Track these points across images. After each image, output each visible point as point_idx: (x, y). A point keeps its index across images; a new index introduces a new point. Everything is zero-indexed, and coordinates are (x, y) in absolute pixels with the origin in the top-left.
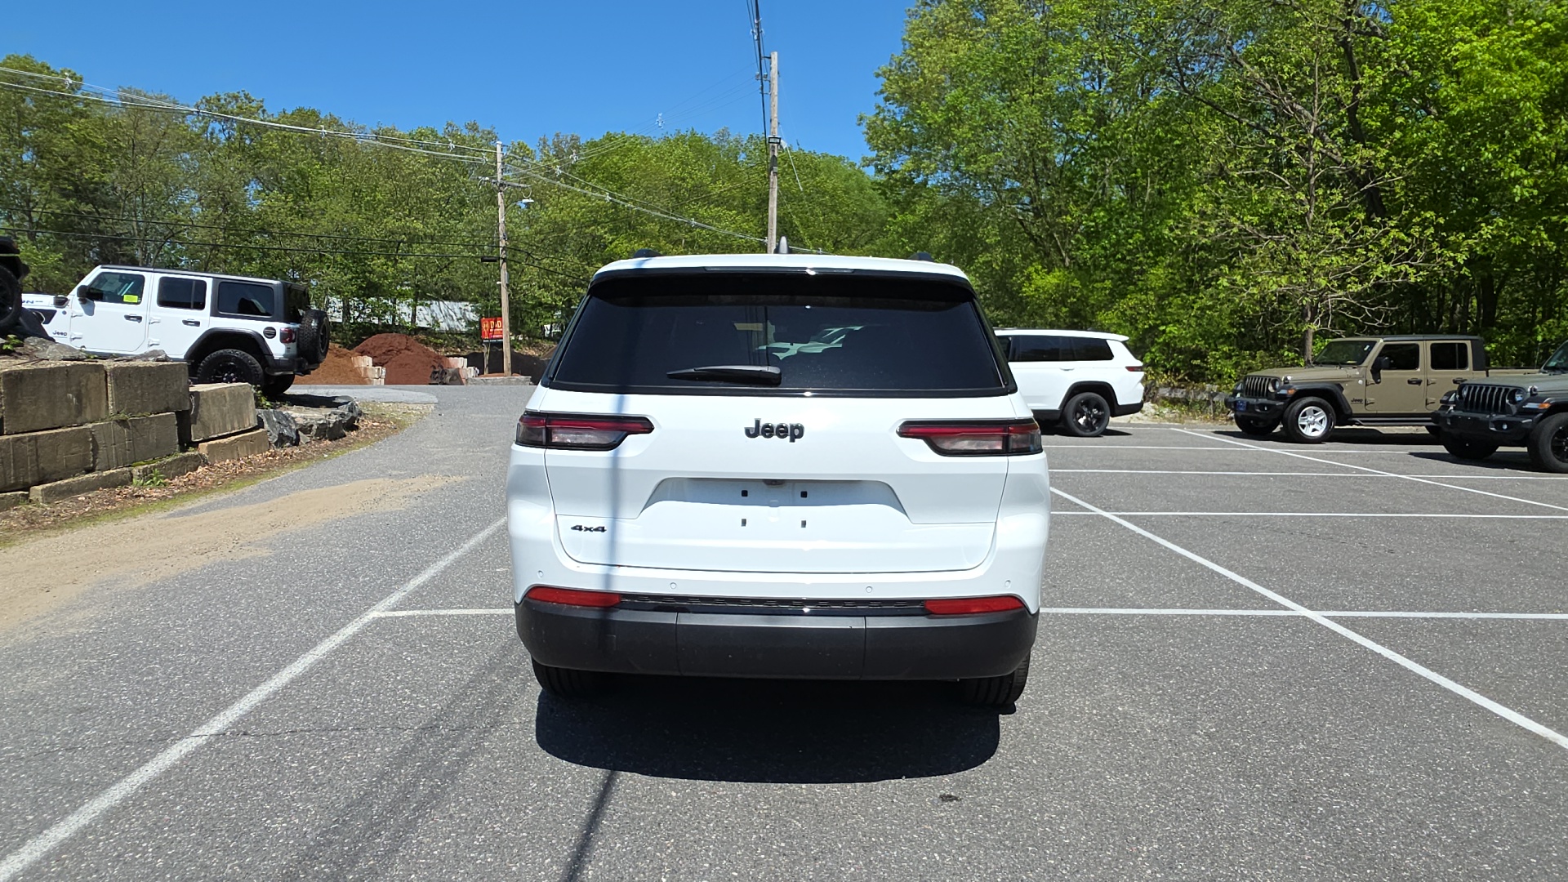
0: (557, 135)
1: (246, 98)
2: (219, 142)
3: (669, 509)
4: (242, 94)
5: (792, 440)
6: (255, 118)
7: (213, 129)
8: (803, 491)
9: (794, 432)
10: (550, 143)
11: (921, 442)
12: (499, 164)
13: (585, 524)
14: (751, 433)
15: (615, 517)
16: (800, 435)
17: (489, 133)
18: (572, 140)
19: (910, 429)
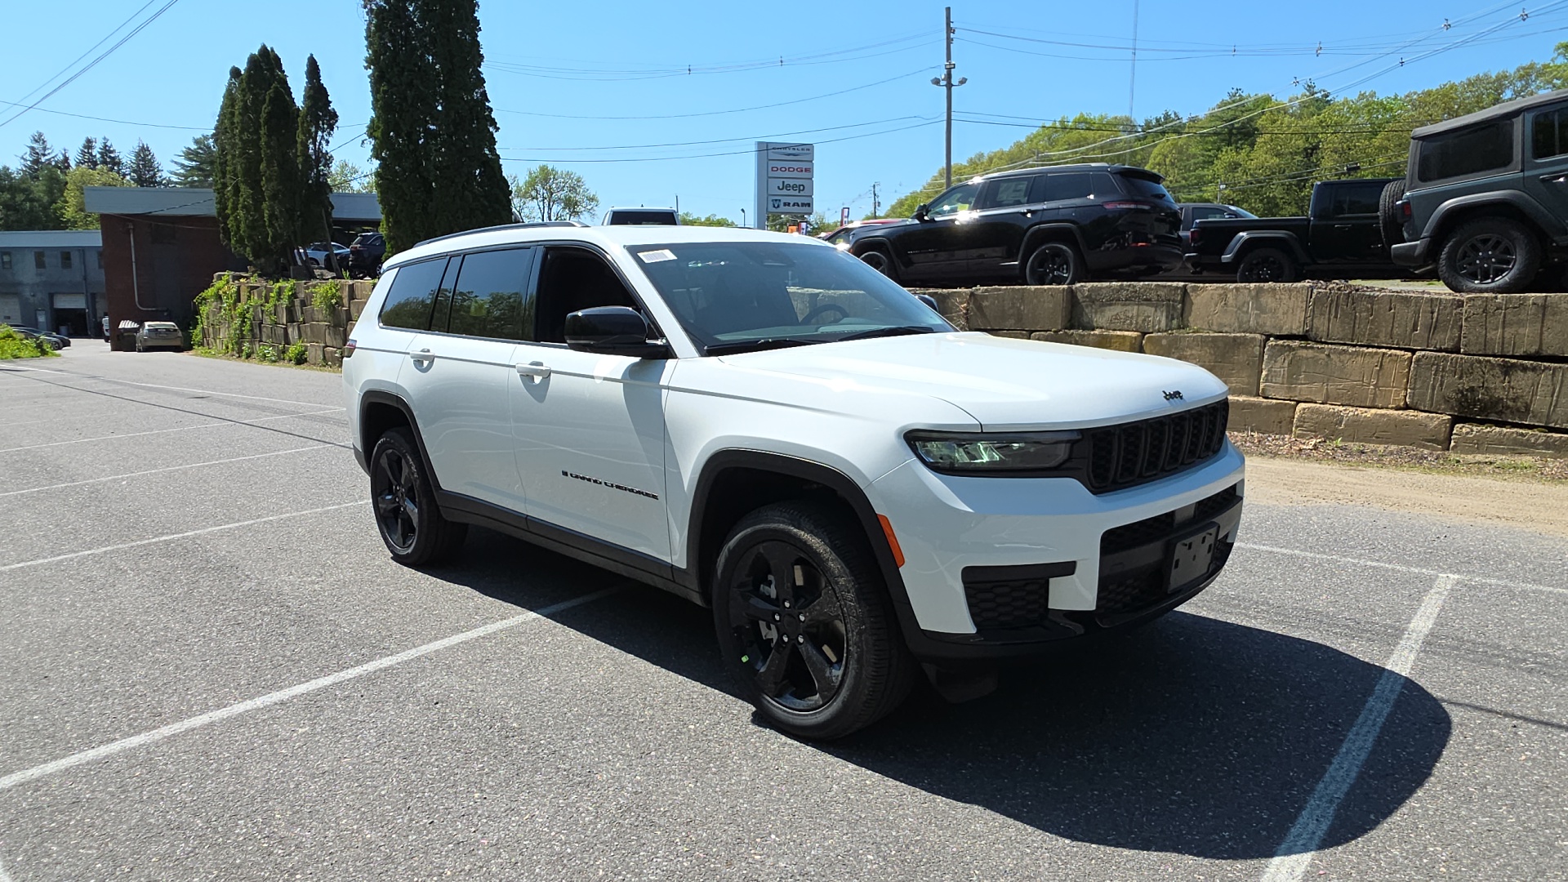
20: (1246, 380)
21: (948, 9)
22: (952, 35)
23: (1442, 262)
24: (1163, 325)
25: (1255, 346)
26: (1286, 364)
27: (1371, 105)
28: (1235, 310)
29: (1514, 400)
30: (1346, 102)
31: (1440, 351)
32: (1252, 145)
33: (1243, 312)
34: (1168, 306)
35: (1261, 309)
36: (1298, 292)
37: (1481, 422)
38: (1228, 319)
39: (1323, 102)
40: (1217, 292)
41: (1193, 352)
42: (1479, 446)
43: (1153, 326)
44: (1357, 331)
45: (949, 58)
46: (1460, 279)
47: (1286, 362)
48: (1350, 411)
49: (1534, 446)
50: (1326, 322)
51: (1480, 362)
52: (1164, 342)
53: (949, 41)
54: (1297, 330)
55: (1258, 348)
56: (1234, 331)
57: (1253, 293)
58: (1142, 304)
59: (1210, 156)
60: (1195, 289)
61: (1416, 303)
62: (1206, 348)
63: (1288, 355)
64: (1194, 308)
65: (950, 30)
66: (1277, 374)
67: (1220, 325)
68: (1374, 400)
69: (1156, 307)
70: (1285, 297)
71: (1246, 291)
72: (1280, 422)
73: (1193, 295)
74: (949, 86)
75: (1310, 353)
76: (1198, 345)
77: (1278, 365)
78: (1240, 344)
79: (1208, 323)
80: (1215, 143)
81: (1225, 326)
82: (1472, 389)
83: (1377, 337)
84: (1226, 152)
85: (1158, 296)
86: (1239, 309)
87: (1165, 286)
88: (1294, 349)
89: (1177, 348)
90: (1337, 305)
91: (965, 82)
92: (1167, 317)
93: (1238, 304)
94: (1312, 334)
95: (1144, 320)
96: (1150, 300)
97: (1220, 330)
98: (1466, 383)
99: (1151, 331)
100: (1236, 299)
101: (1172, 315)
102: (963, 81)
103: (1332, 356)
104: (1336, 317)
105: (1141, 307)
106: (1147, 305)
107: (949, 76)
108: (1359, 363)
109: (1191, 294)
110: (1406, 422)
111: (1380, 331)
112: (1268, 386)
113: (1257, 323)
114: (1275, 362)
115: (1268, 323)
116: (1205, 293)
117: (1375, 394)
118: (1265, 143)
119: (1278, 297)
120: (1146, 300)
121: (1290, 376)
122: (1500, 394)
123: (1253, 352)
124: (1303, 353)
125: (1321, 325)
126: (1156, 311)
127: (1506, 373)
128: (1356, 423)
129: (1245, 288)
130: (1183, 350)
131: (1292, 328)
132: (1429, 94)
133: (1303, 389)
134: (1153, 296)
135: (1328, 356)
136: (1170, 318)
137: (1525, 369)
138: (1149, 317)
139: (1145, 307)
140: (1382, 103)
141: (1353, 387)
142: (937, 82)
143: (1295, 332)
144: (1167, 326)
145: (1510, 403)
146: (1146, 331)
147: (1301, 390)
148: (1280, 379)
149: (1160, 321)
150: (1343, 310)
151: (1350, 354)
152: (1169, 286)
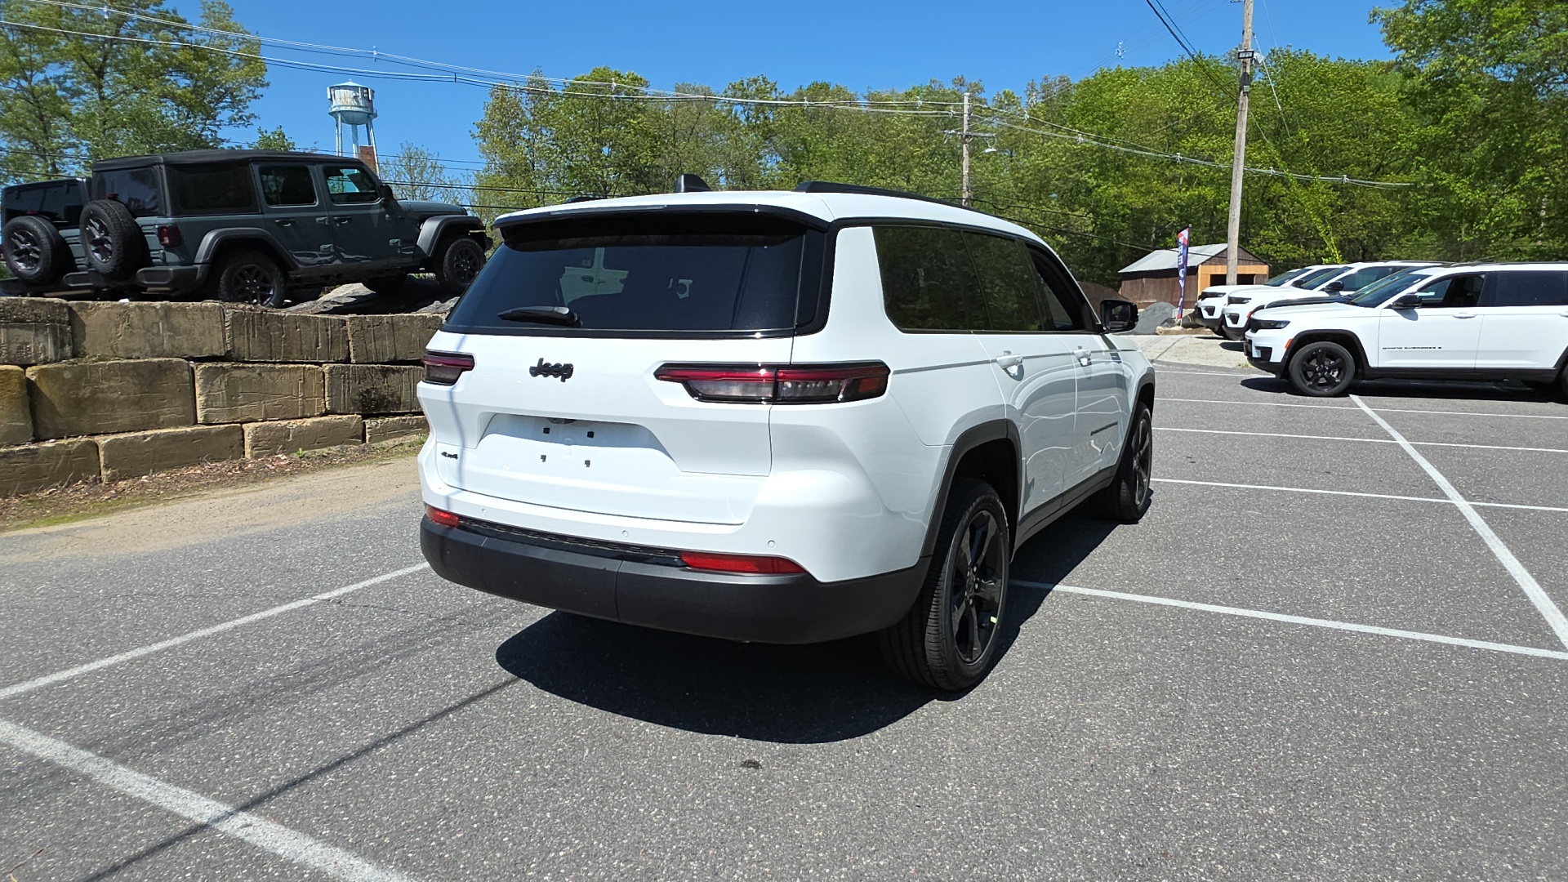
0: (1046, 79)
1: (764, 81)
2: (740, 122)
3: (497, 441)
4: (761, 78)
5: (563, 380)
6: (768, 99)
7: (736, 112)
8: (589, 431)
9: (565, 372)
10: (1038, 87)
11: (680, 386)
12: (965, 116)
13: (449, 453)
14: (535, 372)
15: (464, 446)
16: (569, 375)
17: (976, 85)
18: (1060, 81)
19: (668, 372)
20: (180, 409)
24: (51, 353)
25: (183, 370)
26: (223, 387)
28: (143, 331)
29: (392, 396)
31: (337, 362)
33: (154, 334)
34: (53, 329)
35: (174, 330)
36: (210, 312)
37: (377, 416)
38: (137, 343)
40: (114, 311)
41: (112, 384)
42: (384, 434)
43: (36, 356)
44: (274, 349)
47: (223, 384)
48: (294, 424)
49: (411, 427)
50: (246, 341)
51: (368, 368)
52: (67, 375)
54: (221, 352)
55: (186, 372)
56: (146, 356)
57: (161, 313)
58: (13, 327)
60: (84, 308)
61: (315, 322)
62: (127, 378)
63: (223, 377)
64: (87, 330)
66: (216, 398)
67: (127, 350)
68: (303, 411)
69: (36, 330)
70: (198, 316)
71: (152, 311)
72: (231, 447)
73: (83, 316)
75: (243, 373)
76: (117, 376)
77: (216, 388)
78: (166, 370)
79: (112, 348)
81: (134, 351)
82: (368, 391)
83: (291, 353)
85: (36, 315)
86: (148, 331)
87: (44, 303)
88: (228, 371)
89: (87, 382)
90: (253, 326)
92: (55, 343)
93: (146, 325)
94: (234, 355)
95: (20, 348)
96: (22, 321)
97: (130, 355)
98: (363, 387)
99: (33, 361)
100: (142, 319)
101: (62, 341)
103: (263, 374)
104: (254, 336)
105: (11, 330)
106: (21, 328)
108: (286, 377)
109: (79, 313)
110: (336, 425)
111: (293, 348)
112: (210, 412)
113: (173, 346)
114: (212, 385)
115: (185, 346)
116: (98, 312)
117: (303, 405)
119: (189, 317)
120: (16, 321)
121: (229, 397)
122: (384, 392)
123: (182, 378)
124: (237, 374)
125: (243, 345)
126: (36, 335)
127: (385, 376)
128: (301, 433)
129: (149, 307)
130: (98, 383)
131: (212, 350)
133: (243, 409)
134: (28, 314)
135: (260, 374)
136: (59, 344)
137: (394, 371)
138: (27, 344)
139: (17, 331)
141: (286, 402)
143: (217, 353)
144: (56, 354)
145: (390, 399)
146: (28, 363)
147: (242, 410)
148: (220, 403)
149: (44, 350)
150: (258, 330)
151: (278, 371)
152: (49, 302)
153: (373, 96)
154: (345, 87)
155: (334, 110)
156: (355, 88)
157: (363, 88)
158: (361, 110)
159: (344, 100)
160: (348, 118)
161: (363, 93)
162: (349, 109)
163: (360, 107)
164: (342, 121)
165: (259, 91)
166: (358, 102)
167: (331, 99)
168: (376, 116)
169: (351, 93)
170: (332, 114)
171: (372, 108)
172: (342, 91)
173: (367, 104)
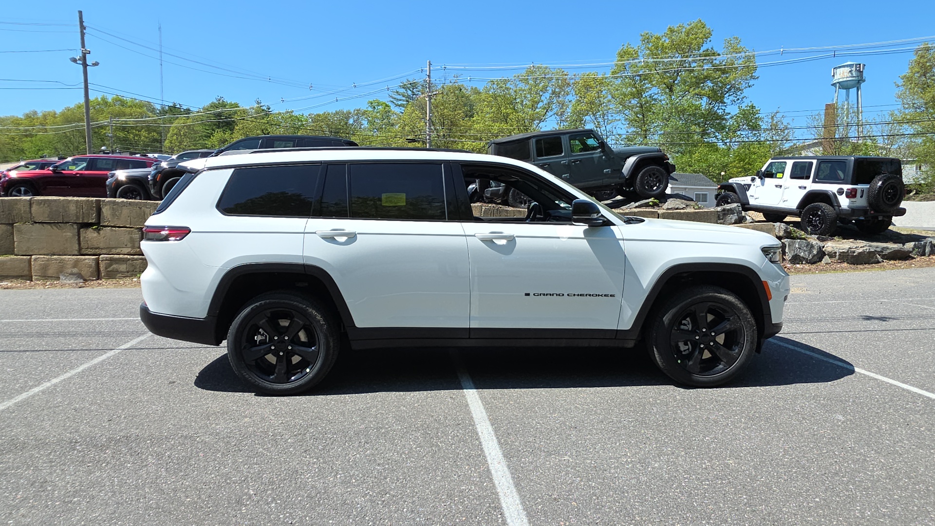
21: (80, 12)
22: (85, 31)
23: (510, 197)
27: (291, 117)
30: (280, 114)
32: (232, 130)
39: (267, 113)
45: (83, 46)
46: (517, 204)
53: (83, 35)
59: (208, 133)
65: (83, 27)
74: (85, 65)
80: (210, 126)
84: (217, 132)
91: (98, 65)
102: (96, 64)
107: (84, 58)
118: (239, 129)
132: (319, 115)
140: (297, 116)
142: (74, 60)
153: (864, 68)
154: (844, 66)
155: (834, 82)
156: (851, 66)
157: (856, 65)
158: (854, 78)
159: (843, 74)
160: (844, 86)
161: (856, 67)
162: (845, 79)
163: (853, 77)
164: (839, 88)
165: (752, 82)
166: (852, 74)
167: (834, 76)
168: (864, 81)
169: (848, 69)
170: (834, 85)
171: (862, 76)
172: (841, 69)
173: (859, 74)
